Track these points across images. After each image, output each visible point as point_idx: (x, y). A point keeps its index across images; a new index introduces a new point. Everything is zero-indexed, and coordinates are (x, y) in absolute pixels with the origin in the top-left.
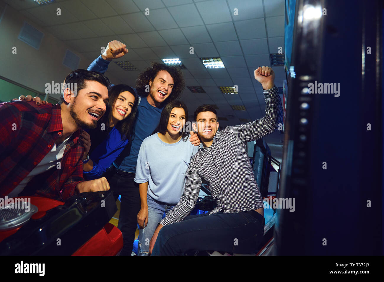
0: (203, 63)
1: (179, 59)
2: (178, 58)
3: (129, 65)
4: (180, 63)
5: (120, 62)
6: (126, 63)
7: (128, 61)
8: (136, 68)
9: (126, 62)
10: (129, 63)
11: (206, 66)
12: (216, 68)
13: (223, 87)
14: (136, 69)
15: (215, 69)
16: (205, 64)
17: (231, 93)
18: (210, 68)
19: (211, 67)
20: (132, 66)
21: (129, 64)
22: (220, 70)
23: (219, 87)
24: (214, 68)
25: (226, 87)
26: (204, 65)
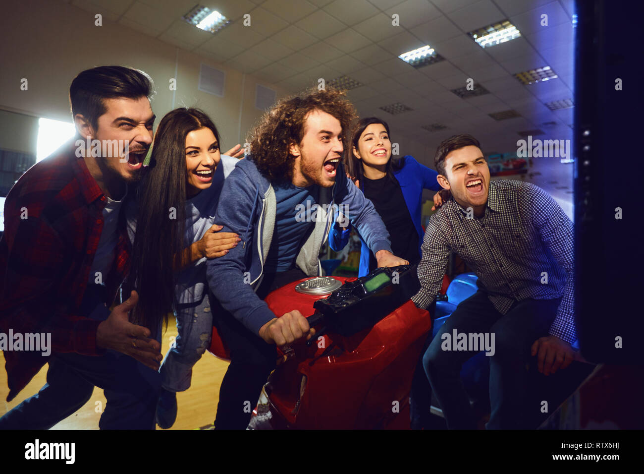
0: (476, 41)
1: (428, 47)
2: (426, 45)
3: (347, 82)
4: (433, 53)
5: (332, 81)
6: (342, 80)
7: (345, 76)
8: (358, 84)
9: (341, 77)
10: (346, 78)
11: (483, 44)
12: (502, 41)
13: (522, 73)
14: (360, 85)
15: (501, 44)
16: (478, 40)
17: (543, 80)
18: (491, 44)
19: (493, 42)
20: (352, 82)
21: (346, 80)
22: (512, 43)
23: (515, 75)
24: (498, 43)
25: (528, 72)
26: (477, 44)
